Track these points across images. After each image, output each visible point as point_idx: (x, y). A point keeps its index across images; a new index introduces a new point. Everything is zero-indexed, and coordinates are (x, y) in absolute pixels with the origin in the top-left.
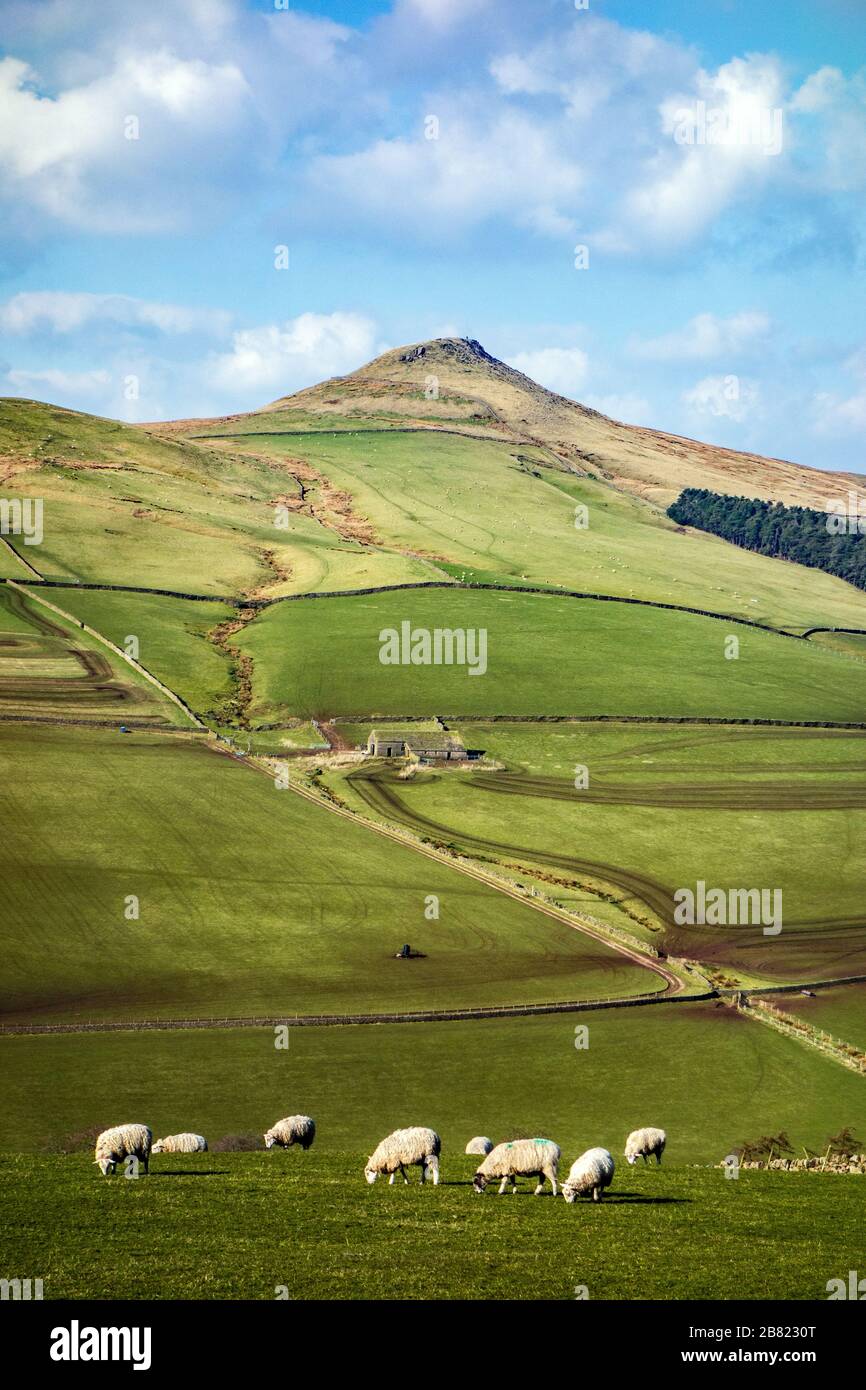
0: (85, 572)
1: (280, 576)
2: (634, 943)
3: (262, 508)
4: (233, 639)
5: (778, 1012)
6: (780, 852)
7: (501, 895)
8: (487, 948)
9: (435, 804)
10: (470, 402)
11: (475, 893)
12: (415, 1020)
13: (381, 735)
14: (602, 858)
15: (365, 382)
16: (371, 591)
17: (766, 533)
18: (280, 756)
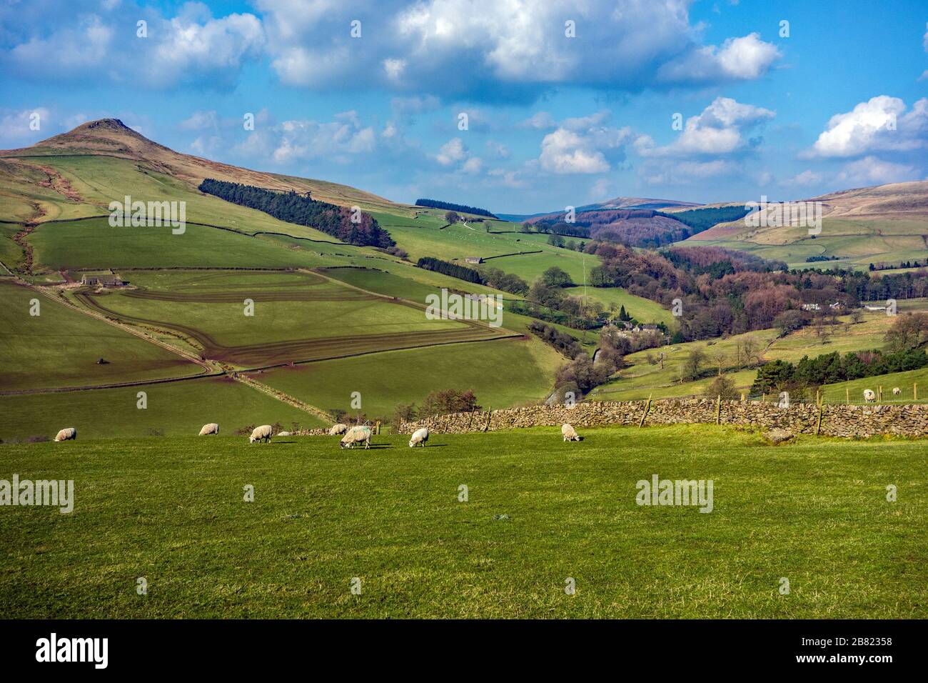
1: (42, 213)
2: (192, 355)
3: (34, 186)
4: (24, 239)
5: (249, 379)
7: (139, 338)
8: (134, 359)
9: (110, 303)
10: (118, 144)
11: (128, 338)
12: (106, 388)
13: (87, 276)
14: (179, 322)
15: (74, 136)
16: (80, 219)
17: (237, 196)
18: (45, 286)
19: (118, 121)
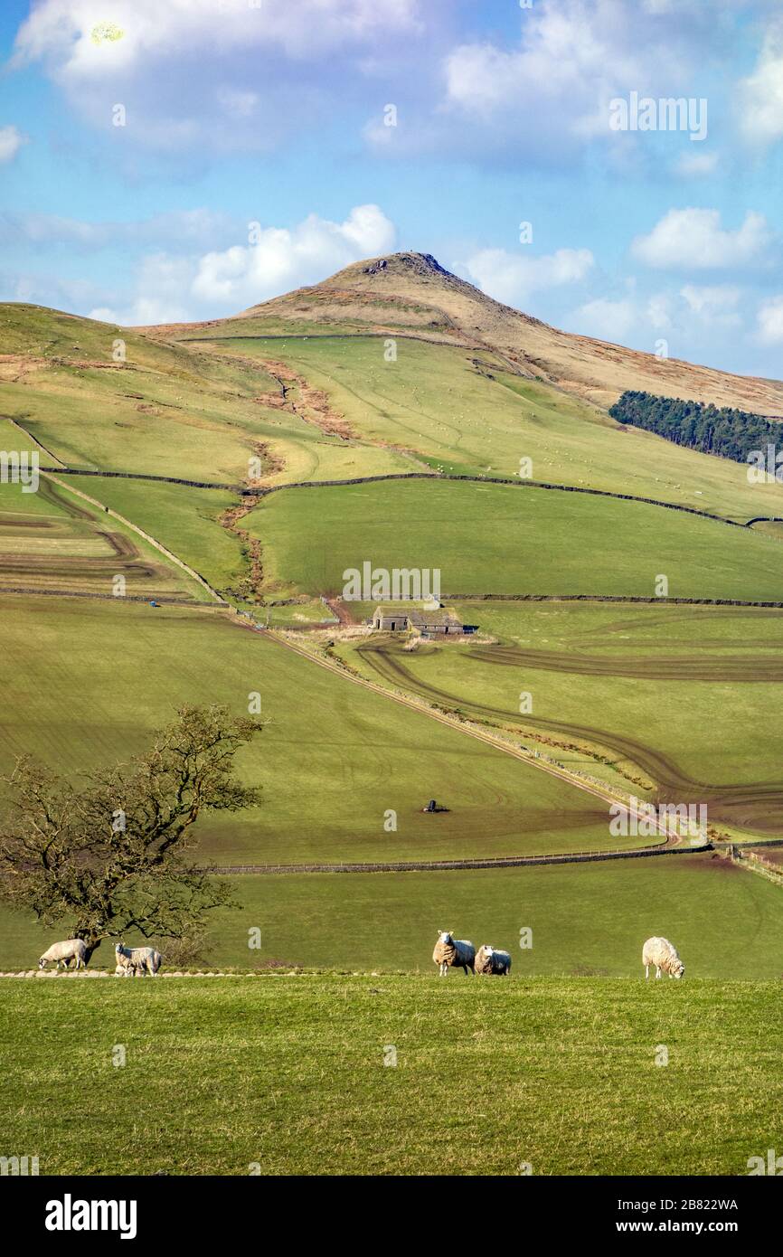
0: (102, 461)
3: (250, 405)
4: (241, 523)
5: (768, 863)
6: (753, 720)
7: (507, 756)
8: (503, 804)
9: (438, 674)
10: (428, 311)
11: (485, 754)
12: (447, 868)
13: (384, 611)
14: (593, 723)
15: (333, 292)
16: (360, 481)
17: (700, 431)
18: (296, 629)
19: (429, 258)
